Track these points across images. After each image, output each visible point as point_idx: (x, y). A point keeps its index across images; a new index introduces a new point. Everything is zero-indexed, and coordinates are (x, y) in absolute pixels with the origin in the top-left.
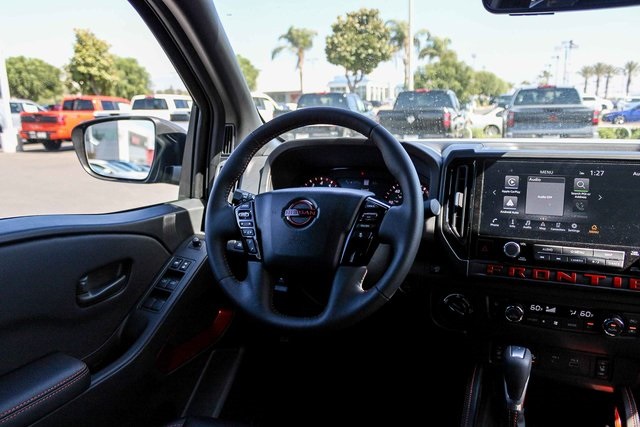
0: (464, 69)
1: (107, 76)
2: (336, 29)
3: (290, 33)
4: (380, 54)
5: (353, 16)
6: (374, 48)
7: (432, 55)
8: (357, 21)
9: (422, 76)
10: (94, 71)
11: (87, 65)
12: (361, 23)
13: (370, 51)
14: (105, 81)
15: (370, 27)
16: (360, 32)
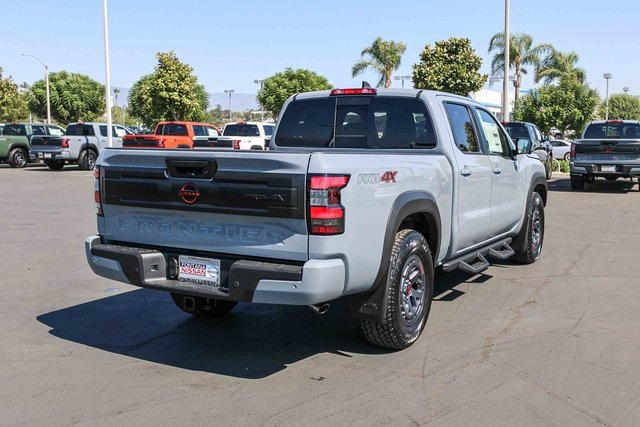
0: (586, 93)
1: (186, 101)
2: (425, 57)
3: (376, 46)
4: (468, 84)
5: (443, 46)
6: (462, 79)
7: (552, 76)
8: (446, 51)
9: (535, 101)
10: (175, 96)
11: (168, 90)
12: (450, 52)
13: (458, 81)
14: (184, 105)
15: (460, 57)
16: (451, 62)
